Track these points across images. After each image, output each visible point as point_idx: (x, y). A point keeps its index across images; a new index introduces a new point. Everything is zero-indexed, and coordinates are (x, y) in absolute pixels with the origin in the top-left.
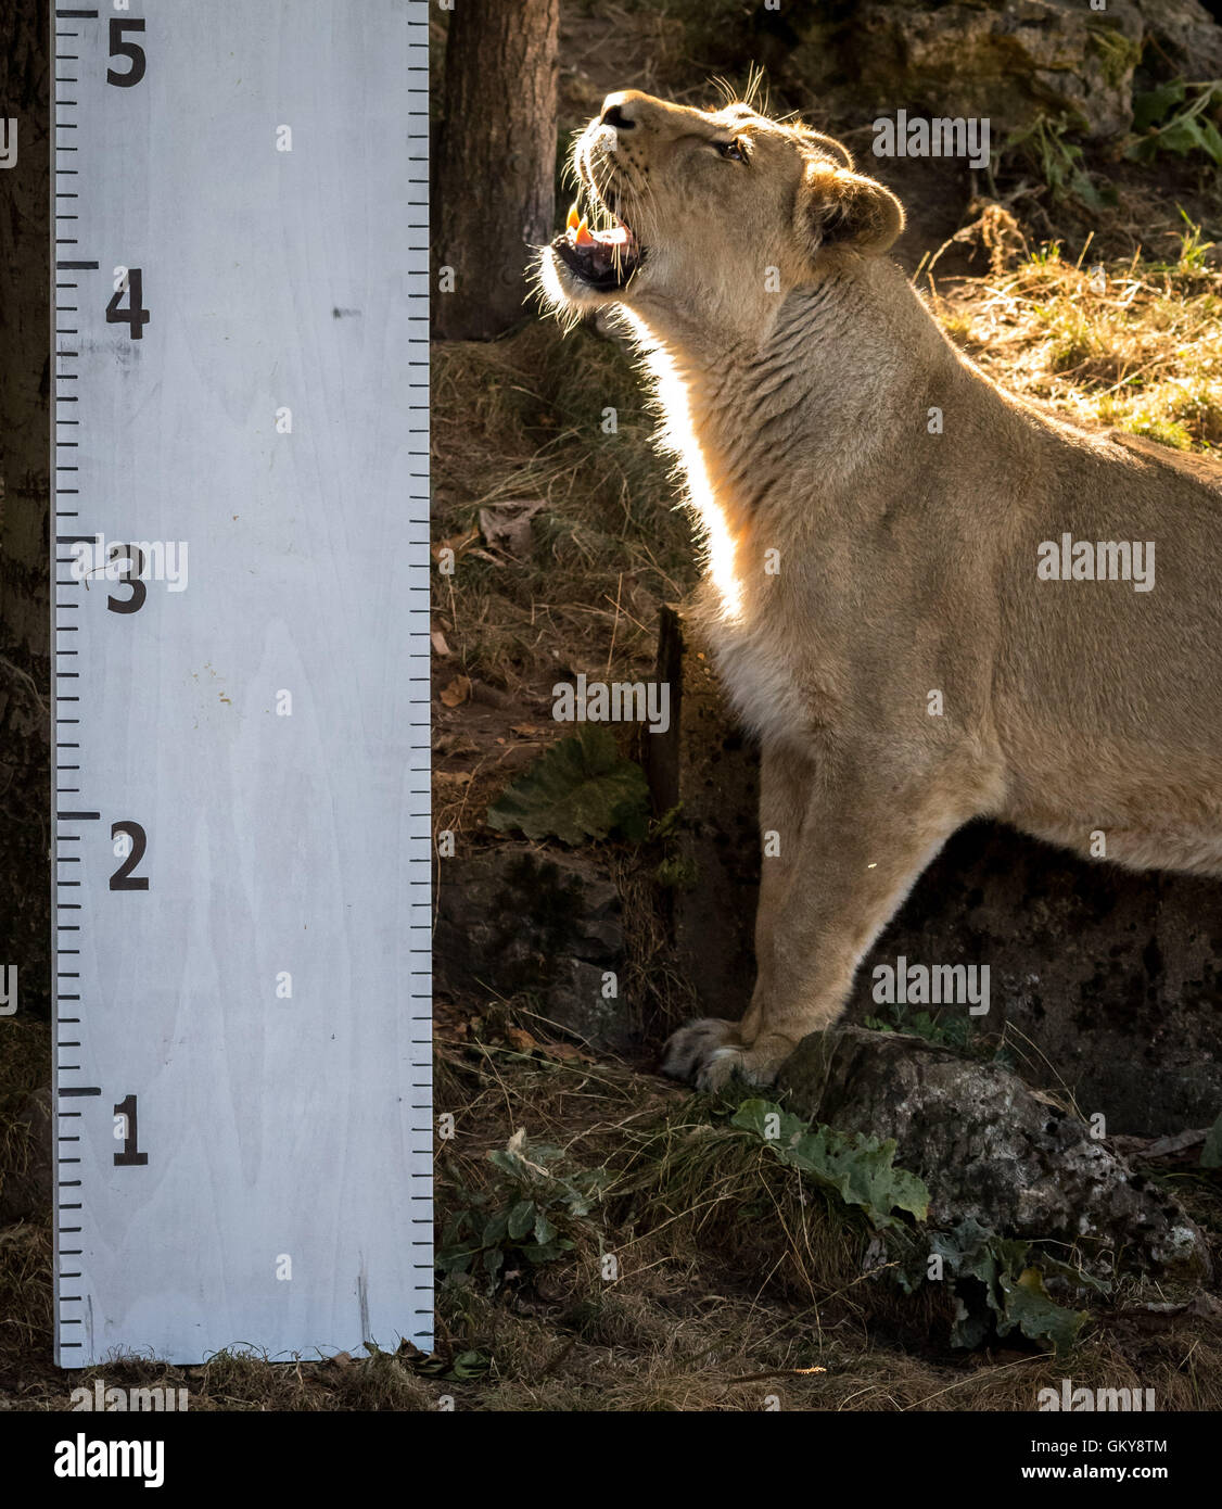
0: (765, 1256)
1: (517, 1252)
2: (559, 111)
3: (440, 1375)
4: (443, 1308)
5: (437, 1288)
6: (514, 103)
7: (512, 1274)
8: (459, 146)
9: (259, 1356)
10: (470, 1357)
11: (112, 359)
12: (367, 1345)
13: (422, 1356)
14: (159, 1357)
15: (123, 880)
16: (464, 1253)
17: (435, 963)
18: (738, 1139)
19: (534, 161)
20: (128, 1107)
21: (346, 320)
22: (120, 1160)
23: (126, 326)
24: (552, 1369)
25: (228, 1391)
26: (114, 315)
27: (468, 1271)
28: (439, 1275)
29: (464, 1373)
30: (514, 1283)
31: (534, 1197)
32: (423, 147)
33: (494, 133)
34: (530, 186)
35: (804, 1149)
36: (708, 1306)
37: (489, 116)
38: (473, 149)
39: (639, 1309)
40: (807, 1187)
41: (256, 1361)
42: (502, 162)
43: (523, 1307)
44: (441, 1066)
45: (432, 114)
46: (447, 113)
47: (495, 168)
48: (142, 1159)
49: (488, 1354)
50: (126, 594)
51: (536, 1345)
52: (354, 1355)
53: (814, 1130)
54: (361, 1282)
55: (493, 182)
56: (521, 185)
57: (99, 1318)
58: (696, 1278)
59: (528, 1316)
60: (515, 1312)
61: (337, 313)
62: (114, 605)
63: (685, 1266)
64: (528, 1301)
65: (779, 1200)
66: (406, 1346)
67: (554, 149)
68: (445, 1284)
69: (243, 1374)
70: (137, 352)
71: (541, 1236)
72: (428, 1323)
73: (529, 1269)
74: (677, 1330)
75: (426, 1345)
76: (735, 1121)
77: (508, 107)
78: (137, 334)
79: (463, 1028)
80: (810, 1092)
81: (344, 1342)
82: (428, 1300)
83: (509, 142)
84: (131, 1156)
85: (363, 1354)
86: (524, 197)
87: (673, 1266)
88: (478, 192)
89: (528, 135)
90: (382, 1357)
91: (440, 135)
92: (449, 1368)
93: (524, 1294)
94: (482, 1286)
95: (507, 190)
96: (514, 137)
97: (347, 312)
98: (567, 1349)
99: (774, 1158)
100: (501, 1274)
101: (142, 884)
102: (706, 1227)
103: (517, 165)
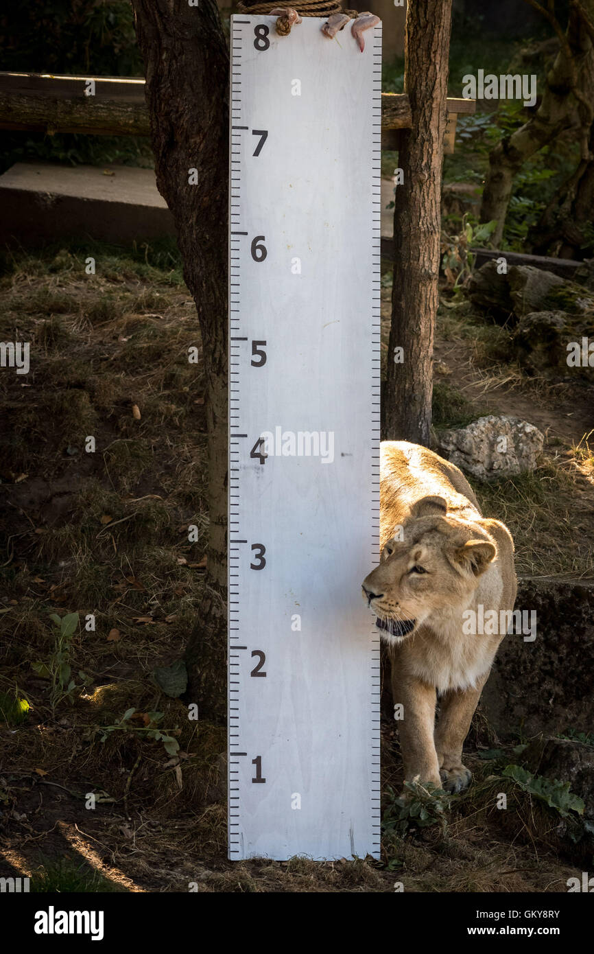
0: (516, 826)
1: (413, 821)
2: (434, 377)
3: (382, 869)
4: (384, 842)
5: (382, 834)
6: (415, 374)
7: (412, 830)
8: (393, 391)
9: (310, 858)
10: (395, 862)
11: (253, 473)
12: (353, 856)
13: (375, 861)
14: (269, 858)
15: (256, 673)
16: (392, 822)
17: (381, 708)
18: (505, 780)
19: (423, 396)
20: (258, 761)
21: (345, 457)
22: (254, 781)
23: (258, 459)
24: (428, 868)
25: (297, 871)
26: (253, 455)
27: (394, 828)
28: (383, 830)
29: (393, 868)
30: (413, 834)
31: (421, 800)
32: (378, 391)
33: (407, 386)
34: (421, 406)
35: (532, 785)
36: (492, 845)
37: (405, 378)
38: (399, 391)
39: (463, 845)
40: (534, 800)
41: (308, 860)
42: (410, 397)
43: (417, 843)
44: (383, 748)
45: (382, 378)
46: (388, 378)
47: (407, 399)
48: (263, 781)
49: (403, 861)
50: (258, 562)
51: (422, 859)
52: (348, 859)
53: (536, 778)
54: (351, 831)
55: (407, 405)
56: (418, 406)
57: (246, 843)
58: (487, 834)
59: (419, 847)
60: (414, 845)
61: (343, 455)
62: (253, 567)
63: (482, 829)
64: (418, 840)
65: (522, 805)
66: (368, 856)
67: (431, 392)
68: (385, 833)
69: (303, 865)
70: (263, 469)
71: (423, 817)
72: (378, 848)
73: (419, 829)
74: (479, 854)
75: (377, 856)
76: (503, 773)
77: (413, 376)
78: (262, 462)
79: (392, 734)
80: (535, 763)
81: (344, 854)
82: (378, 839)
83: (413, 389)
84: (259, 779)
85: (352, 859)
86: (419, 410)
87: (479, 829)
88: (400, 409)
89: (420, 387)
90: (360, 861)
91: (385, 386)
92: (387, 866)
93: (417, 838)
94: (400, 834)
95: (412, 408)
96: (415, 387)
97: (347, 455)
98: (434, 860)
99: (520, 788)
100: (407, 830)
101: (264, 675)
102: (492, 814)
103: (417, 399)
